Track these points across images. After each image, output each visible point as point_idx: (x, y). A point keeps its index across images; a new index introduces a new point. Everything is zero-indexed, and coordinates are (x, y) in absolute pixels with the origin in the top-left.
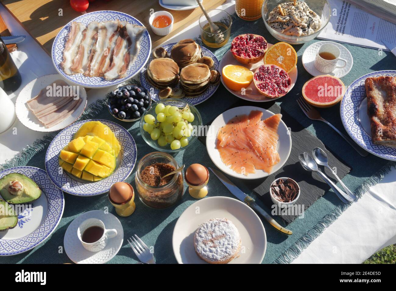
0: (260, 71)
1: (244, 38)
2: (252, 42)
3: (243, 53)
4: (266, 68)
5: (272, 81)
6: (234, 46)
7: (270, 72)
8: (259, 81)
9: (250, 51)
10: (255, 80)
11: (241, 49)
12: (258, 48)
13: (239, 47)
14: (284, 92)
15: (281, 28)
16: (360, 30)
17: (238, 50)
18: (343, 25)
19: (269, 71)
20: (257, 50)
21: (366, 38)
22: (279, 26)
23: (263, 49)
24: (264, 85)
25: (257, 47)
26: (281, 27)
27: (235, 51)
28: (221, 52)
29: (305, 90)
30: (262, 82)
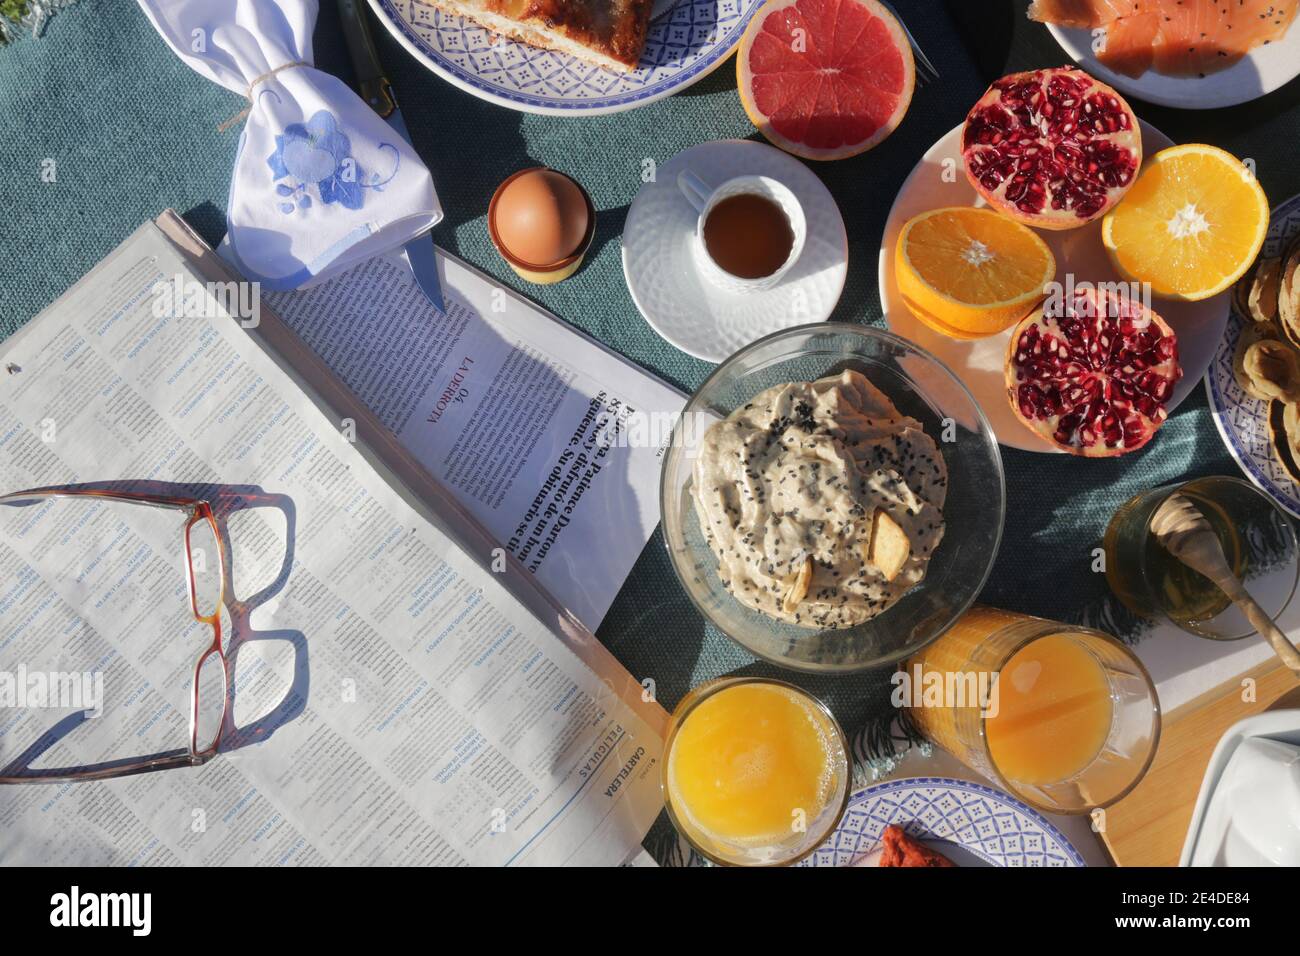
0: (1103, 191)
1: (1100, 435)
2: (1073, 397)
3: (1132, 340)
4: (1069, 202)
5: (1053, 141)
6: (1161, 391)
7: (1053, 180)
8: (1115, 145)
9: (1100, 344)
10: (1136, 152)
11: (1134, 366)
12: (1060, 344)
13: (1141, 378)
14: (1005, 90)
15: (910, 451)
16: (514, 397)
17: (1151, 369)
18: (578, 449)
19: (1056, 186)
20: (1068, 335)
21: (508, 345)
22: (913, 468)
23: (1042, 330)
24: (1097, 123)
25: (1063, 353)
26: (907, 458)
27: (1165, 368)
28: (1161, 460)
29: (895, 106)
30: (1102, 138)
